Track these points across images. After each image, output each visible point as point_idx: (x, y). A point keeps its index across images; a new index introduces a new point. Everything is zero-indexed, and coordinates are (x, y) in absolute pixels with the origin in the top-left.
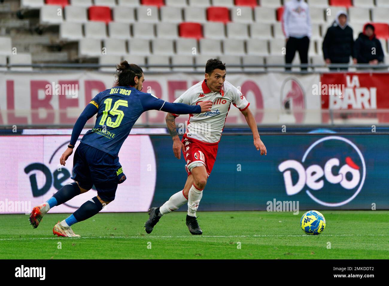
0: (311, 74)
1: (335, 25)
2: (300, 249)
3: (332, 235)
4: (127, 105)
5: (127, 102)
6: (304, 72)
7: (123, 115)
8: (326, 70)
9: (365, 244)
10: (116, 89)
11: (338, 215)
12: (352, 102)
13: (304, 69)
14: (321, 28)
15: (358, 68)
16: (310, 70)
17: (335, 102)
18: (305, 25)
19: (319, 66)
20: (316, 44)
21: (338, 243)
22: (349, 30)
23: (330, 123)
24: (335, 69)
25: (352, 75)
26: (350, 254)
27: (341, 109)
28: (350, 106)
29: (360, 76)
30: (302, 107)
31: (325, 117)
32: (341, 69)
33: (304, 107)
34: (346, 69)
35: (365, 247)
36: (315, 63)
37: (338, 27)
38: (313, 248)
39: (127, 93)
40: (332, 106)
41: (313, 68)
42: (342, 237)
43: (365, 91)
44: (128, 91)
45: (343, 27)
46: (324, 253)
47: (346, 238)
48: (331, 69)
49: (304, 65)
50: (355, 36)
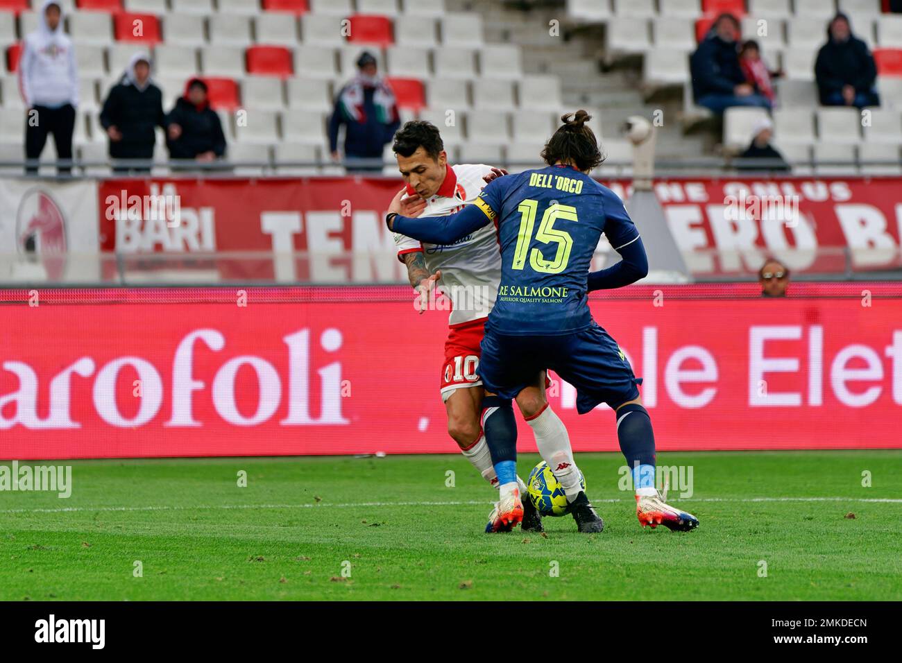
0: (78, 180)
1: (126, 82)
2: (60, 537)
3: (123, 509)
4: (575, 218)
5: (574, 209)
6: (65, 175)
7: (570, 241)
8: (107, 173)
9: (191, 525)
10: (545, 176)
11: (135, 468)
12: (163, 237)
13: (65, 170)
14: (97, 87)
15: (175, 169)
16: (76, 172)
17: (128, 239)
18: (65, 80)
19: (96, 165)
20: (88, 119)
21: (138, 524)
22: (155, 94)
23: (117, 279)
24: (125, 170)
25: (161, 182)
26: (163, 546)
27: (140, 252)
28: (158, 247)
29: (179, 184)
30: (62, 248)
31: (108, 268)
32: (138, 170)
33: (65, 247)
34: (148, 170)
35: (191, 531)
36: (88, 157)
37: (132, 87)
38: (86, 534)
39: (574, 186)
40: (121, 245)
41: (82, 168)
42: (144, 511)
43: (190, 214)
44: (574, 181)
45: (141, 87)
46: (110, 545)
47: (153, 514)
48: (116, 170)
49: (65, 163)
50: (168, 104)
